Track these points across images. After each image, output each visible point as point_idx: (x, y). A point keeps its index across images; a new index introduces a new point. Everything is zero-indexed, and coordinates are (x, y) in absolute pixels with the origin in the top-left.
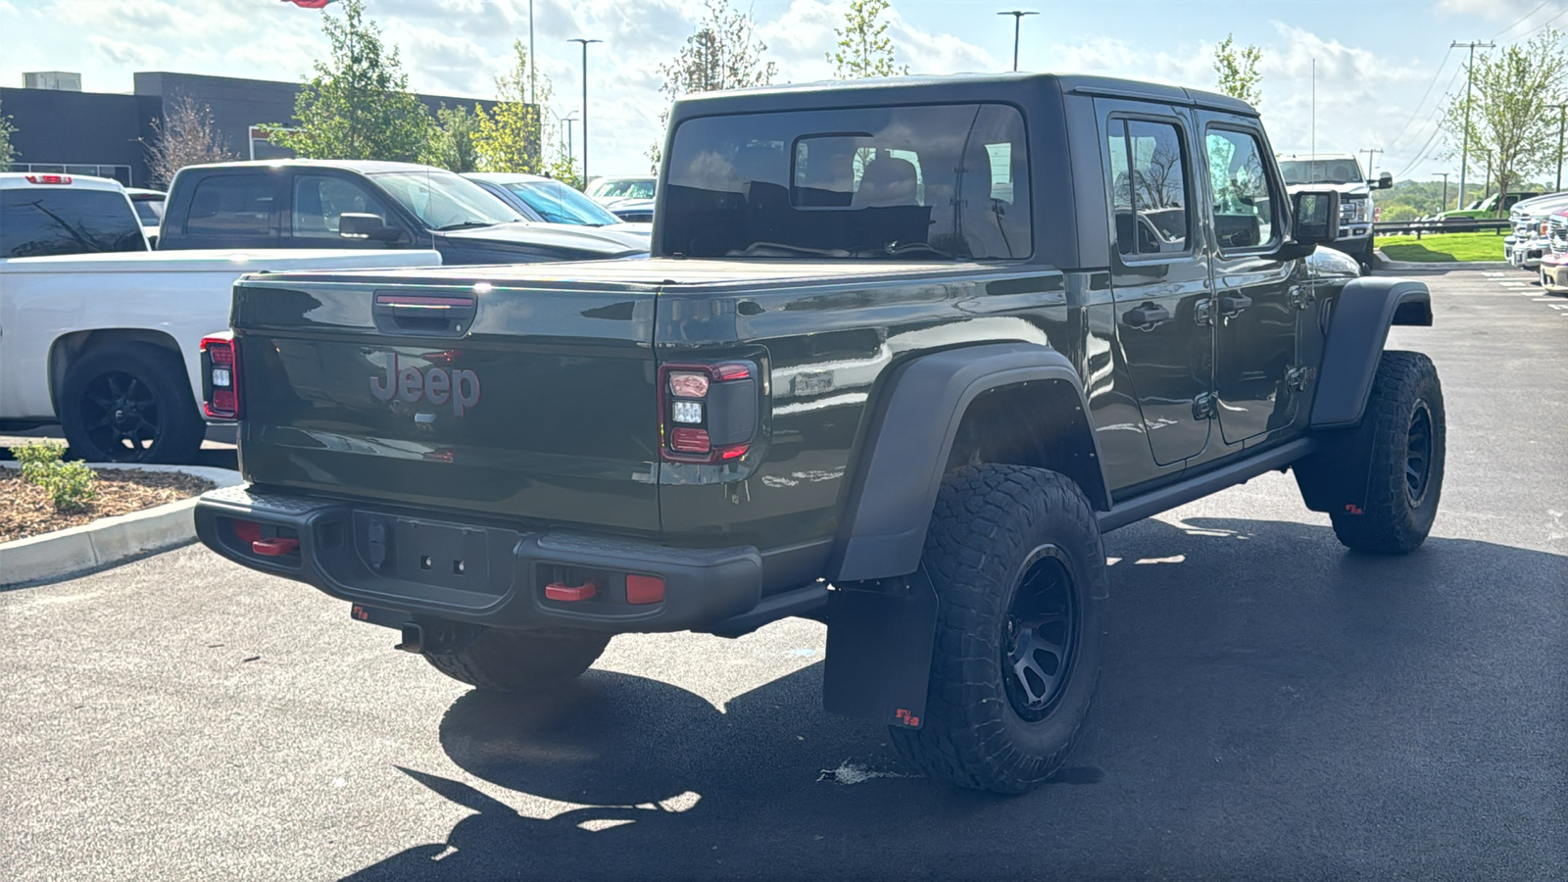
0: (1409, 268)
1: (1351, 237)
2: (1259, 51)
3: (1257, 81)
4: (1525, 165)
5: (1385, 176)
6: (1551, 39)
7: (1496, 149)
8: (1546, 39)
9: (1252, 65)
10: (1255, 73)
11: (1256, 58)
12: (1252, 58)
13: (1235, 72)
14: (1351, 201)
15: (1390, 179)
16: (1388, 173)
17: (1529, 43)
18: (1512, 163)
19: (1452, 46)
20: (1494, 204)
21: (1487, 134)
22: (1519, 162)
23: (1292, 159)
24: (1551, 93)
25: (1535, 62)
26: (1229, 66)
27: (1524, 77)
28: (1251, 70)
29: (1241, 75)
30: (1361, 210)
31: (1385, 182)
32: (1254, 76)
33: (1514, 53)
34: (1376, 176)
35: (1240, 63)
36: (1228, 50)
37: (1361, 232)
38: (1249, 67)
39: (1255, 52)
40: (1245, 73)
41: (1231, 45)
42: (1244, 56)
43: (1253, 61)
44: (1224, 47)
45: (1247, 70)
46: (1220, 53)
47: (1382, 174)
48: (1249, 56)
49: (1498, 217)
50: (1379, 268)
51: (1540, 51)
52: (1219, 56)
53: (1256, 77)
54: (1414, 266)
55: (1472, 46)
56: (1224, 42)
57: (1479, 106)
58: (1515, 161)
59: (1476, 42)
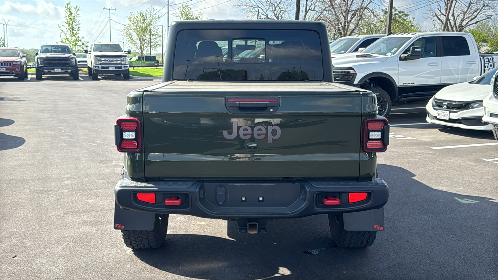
0: (140, 78)
1: (123, 69)
2: (79, 8)
3: (79, 17)
4: (147, 47)
5: (129, 50)
6: (153, 10)
7: (138, 42)
8: (151, 10)
9: (77, 12)
10: (78, 14)
11: (78, 9)
12: (77, 9)
13: (71, 14)
14: (122, 57)
15: (130, 51)
16: (130, 49)
17: (146, 10)
18: (143, 47)
19: (104, 9)
20: (137, 59)
21: (135, 37)
22: (145, 46)
23: (100, 43)
24: (153, 26)
25: (148, 16)
26: (70, 12)
27: (145, 21)
28: (77, 13)
29: (73, 15)
30: (126, 61)
31: (129, 52)
32: (78, 15)
33: (141, 13)
34: (126, 50)
35: (73, 11)
36: (69, 6)
37: (126, 67)
38: (76, 12)
39: (78, 8)
40: (75, 14)
41: (70, 4)
42: (74, 9)
43: (77, 11)
44: (68, 5)
45: (75, 13)
46: (66, 7)
47: (128, 49)
48: (76, 9)
49: (141, 63)
50: (131, 79)
51: (150, 14)
52: (66, 8)
53: (78, 16)
54: (142, 78)
55: (110, 9)
56: (68, 3)
57: (133, 29)
58: (144, 46)
59: (111, 8)
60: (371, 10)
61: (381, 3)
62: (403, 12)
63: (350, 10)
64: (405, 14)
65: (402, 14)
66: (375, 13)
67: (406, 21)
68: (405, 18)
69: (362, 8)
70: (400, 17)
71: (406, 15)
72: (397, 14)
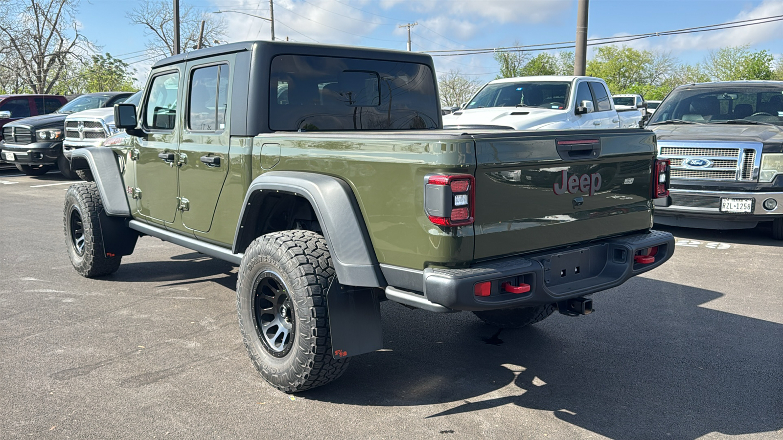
60: (77, 56)
61: (89, 47)
62: (120, 61)
63: (45, 54)
64: (123, 64)
65: (119, 63)
66: (84, 61)
67: (125, 72)
68: (124, 69)
69: (62, 53)
70: (117, 67)
71: (125, 65)
72: (112, 63)
